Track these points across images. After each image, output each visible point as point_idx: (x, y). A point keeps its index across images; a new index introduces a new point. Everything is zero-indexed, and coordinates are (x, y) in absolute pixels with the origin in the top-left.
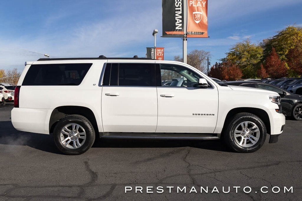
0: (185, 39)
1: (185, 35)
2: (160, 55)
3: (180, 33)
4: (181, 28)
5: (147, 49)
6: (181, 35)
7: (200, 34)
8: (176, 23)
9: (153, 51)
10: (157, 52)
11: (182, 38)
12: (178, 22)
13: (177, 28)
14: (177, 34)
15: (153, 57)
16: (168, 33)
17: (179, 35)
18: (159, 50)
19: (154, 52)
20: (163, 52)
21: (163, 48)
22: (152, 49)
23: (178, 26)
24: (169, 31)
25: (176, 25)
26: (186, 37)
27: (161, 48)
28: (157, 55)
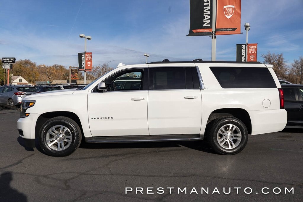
0: (214, 37)
1: (214, 32)
2: (253, 52)
3: (208, 30)
4: (209, 25)
5: (237, 46)
6: (208, 32)
7: (231, 30)
8: (204, 20)
9: (244, 47)
10: (249, 49)
11: (211, 36)
12: (206, 19)
13: (204, 25)
14: (204, 32)
15: (244, 55)
16: (195, 31)
17: (207, 32)
18: (251, 47)
19: (245, 49)
20: (256, 50)
21: (256, 44)
22: (243, 46)
23: (206, 22)
24: (196, 29)
25: (204, 22)
26: (215, 35)
27: (254, 45)
28: (249, 52)
